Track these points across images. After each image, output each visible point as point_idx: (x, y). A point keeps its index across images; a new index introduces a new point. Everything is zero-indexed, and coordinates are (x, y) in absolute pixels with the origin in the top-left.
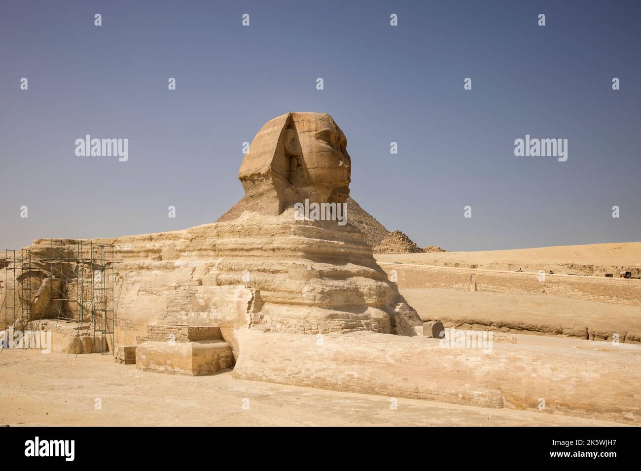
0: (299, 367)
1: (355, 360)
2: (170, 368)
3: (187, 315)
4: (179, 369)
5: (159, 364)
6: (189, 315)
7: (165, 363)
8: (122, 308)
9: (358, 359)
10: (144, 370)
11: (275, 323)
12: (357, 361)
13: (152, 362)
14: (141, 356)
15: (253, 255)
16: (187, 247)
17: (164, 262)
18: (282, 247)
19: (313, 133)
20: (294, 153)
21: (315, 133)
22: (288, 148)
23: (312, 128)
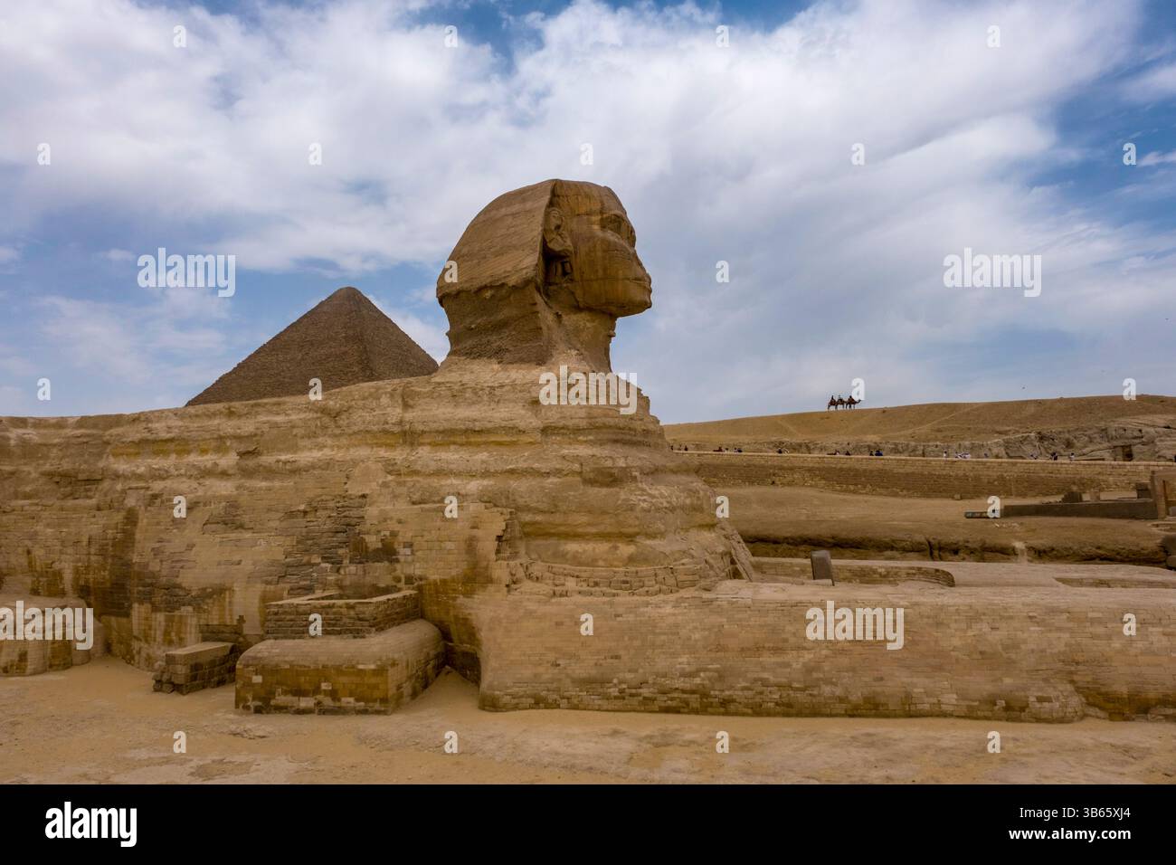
0: (641, 671)
1: (764, 647)
2: (328, 702)
3: (338, 571)
4: (351, 700)
5: (299, 693)
6: (342, 571)
7: (317, 691)
8: (161, 561)
9: (772, 645)
10: (258, 711)
11: (562, 578)
12: (769, 649)
13: (280, 690)
14: (250, 679)
15: (493, 442)
16: (326, 428)
17: (267, 459)
18: (561, 424)
19: (596, 218)
20: (560, 251)
21: (600, 217)
22: (550, 242)
23: (594, 208)
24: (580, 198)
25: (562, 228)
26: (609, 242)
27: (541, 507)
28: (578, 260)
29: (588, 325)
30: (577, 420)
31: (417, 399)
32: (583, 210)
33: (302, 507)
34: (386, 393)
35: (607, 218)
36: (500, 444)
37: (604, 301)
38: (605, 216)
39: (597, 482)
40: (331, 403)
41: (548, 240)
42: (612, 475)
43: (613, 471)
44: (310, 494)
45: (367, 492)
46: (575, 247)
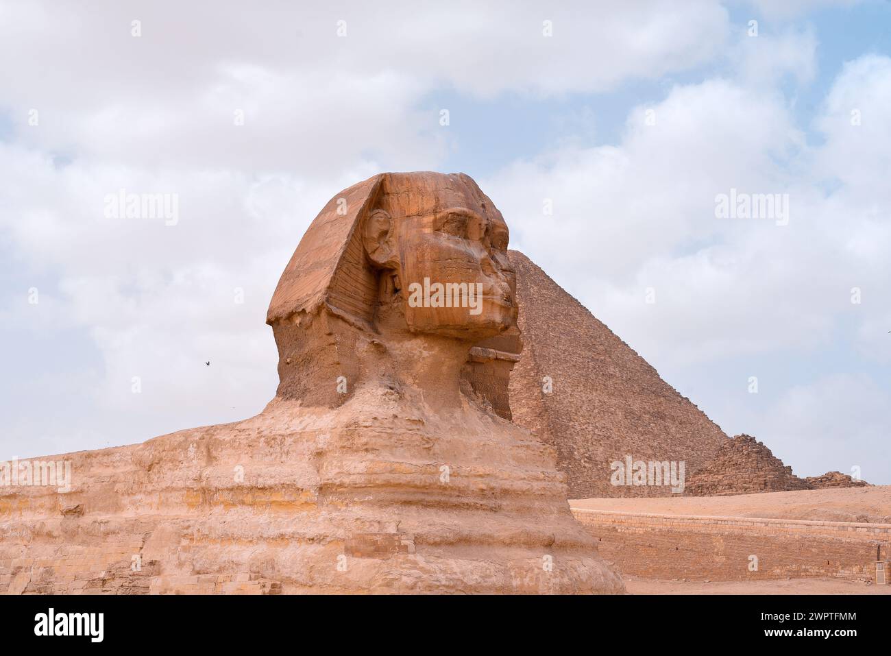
15: (274, 502)
16: (142, 483)
17: (86, 520)
18: (337, 482)
19: (428, 219)
20: (384, 264)
21: (432, 218)
22: (374, 252)
23: (426, 207)
24: (411, 195)
25: (389, 235)
26: (441, 250)
27: (300, 580)
28: (406, 274)
29: (425, 354)
30: (354, 477)
31: (220, 449)
32: (413, 210)
33: (102, 575)
34: (192, 442)
35: (441, 218)
36: (280, 504)
37: (437, 323)
38: (438, 216)
39: (357, 551)
40: (147, 453)
41: (369, 251)
42: (374, 543)
43: (376, 538)
44: (111, 560)
45: (158, 558)
46: (403, 258)
